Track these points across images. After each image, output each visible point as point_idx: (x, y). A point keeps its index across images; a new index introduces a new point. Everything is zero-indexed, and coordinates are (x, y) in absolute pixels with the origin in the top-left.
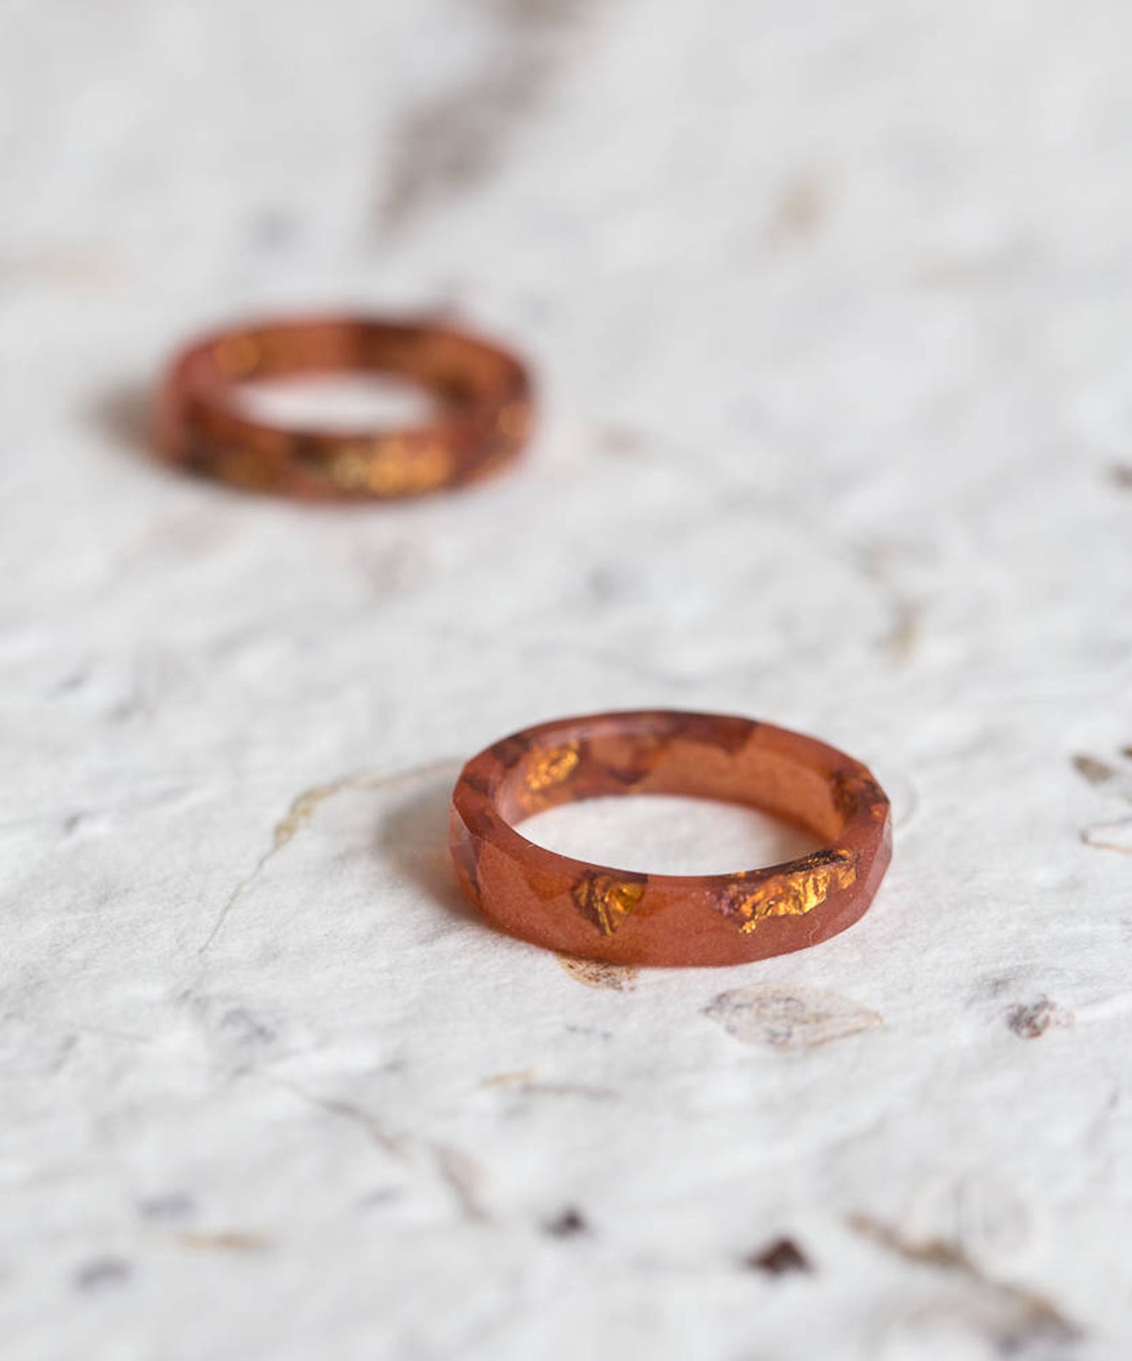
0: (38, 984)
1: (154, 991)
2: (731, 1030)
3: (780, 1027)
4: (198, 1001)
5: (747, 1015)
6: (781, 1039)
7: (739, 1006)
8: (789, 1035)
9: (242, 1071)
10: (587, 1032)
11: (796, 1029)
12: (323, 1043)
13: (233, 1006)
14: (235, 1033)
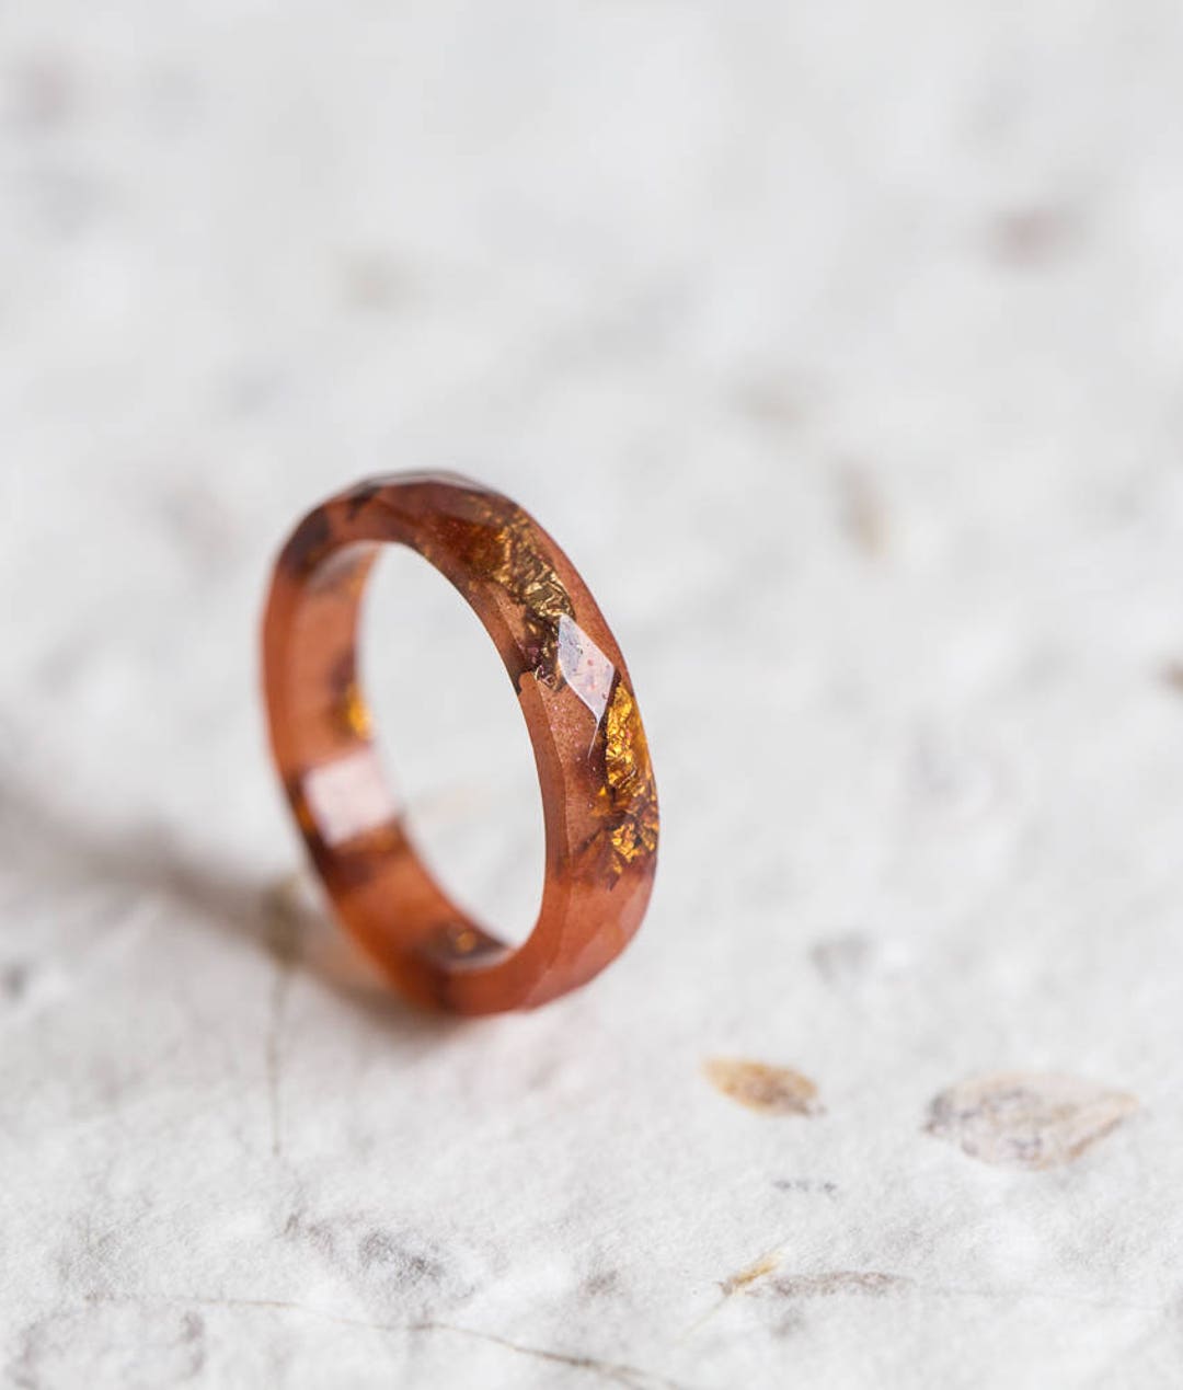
0: (103, 1241)
1: (249, 1224)
2: (970, 1150)
3: (1025, 1135)
4: (313, 1230)
5: (981, 1125)
6: (1030, 1151)
7: (966, 1116)
8: (1038, 1142)
9: (421, 1326)
10: (804, 1186)
11: (1045, 1134)
12: (499, 1266)
13: (363, 1230)
14: (383, 1271)
